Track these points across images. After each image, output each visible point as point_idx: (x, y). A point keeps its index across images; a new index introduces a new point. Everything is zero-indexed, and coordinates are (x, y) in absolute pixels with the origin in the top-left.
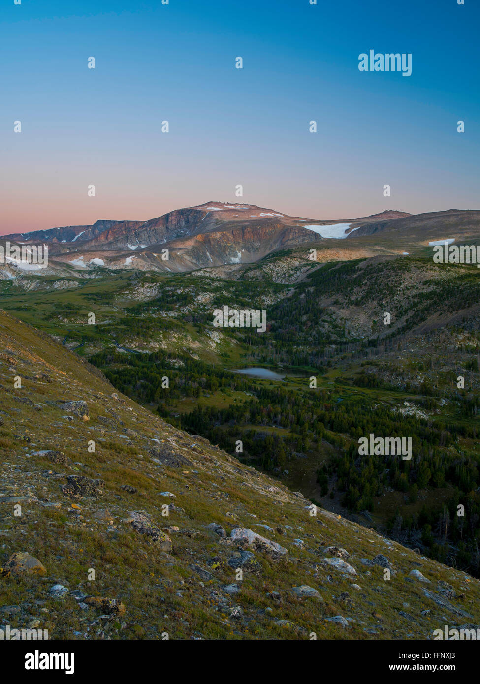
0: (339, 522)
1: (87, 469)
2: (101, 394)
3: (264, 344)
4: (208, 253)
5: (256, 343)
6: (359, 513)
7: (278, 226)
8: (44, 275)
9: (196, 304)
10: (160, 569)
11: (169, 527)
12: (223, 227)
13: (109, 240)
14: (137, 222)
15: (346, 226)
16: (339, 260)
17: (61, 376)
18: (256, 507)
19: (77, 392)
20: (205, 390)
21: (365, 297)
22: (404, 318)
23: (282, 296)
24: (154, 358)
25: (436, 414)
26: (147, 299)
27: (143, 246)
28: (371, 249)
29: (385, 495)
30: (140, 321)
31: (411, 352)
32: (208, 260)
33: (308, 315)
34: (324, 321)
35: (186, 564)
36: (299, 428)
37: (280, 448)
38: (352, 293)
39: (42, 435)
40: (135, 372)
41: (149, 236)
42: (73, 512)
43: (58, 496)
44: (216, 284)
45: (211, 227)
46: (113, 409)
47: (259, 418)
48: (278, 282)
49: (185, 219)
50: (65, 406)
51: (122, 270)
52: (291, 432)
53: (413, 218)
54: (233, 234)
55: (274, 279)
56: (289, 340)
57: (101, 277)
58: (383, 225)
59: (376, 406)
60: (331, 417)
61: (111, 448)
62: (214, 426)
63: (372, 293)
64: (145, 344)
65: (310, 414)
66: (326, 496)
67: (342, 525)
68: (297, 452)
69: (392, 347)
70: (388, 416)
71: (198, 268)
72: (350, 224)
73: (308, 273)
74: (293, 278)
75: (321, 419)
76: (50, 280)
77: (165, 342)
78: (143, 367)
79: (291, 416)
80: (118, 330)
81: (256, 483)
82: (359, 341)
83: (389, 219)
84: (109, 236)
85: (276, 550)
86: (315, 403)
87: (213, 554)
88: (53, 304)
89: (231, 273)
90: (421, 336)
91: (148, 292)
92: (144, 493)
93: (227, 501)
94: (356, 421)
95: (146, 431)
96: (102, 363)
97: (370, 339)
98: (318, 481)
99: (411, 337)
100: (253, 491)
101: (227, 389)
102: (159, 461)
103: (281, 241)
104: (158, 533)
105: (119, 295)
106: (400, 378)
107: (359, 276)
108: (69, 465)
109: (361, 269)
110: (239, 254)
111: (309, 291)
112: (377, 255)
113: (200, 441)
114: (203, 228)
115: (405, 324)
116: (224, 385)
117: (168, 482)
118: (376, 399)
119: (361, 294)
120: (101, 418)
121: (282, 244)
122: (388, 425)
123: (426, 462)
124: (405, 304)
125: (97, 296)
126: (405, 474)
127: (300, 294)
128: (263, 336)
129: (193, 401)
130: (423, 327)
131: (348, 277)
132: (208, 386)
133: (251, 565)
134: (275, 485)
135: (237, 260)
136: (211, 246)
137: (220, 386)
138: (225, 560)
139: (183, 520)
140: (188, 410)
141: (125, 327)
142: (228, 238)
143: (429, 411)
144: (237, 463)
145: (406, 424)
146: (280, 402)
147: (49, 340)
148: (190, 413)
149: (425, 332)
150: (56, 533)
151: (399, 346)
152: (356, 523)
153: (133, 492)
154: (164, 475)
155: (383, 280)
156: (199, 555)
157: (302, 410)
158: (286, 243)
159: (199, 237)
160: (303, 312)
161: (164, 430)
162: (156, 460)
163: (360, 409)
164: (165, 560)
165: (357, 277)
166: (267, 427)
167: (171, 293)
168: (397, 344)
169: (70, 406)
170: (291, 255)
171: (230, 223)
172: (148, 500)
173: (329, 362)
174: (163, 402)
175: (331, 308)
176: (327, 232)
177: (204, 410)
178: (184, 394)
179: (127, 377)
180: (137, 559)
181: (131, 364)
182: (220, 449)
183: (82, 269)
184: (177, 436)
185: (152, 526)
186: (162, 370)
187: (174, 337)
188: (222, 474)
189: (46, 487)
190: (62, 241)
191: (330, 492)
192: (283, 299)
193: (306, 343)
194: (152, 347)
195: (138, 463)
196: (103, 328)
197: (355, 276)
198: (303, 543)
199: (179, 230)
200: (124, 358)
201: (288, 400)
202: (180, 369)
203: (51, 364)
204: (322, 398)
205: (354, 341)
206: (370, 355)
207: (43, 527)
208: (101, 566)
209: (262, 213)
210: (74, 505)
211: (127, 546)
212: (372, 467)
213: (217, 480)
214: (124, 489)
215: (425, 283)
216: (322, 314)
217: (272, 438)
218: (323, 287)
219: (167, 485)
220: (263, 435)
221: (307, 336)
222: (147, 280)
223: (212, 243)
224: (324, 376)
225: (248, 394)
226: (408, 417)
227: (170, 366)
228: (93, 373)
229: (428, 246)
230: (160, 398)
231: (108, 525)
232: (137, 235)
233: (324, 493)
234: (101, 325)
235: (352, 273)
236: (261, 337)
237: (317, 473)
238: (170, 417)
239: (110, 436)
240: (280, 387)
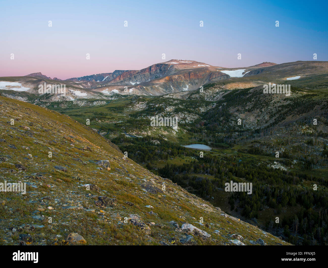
0: (239, 222)
1: (109, 194)
2: (117, 157)
3: (201, 132)
4: (171, 86)
5: (196, 132)
6: (250, 219)
7: (207, 71)
8: (88, 98)
9: (166, 112)
10: (144, 243)
11: (150, 222)
12: (179, 72)
13: (121, 80)
14: (135, 71)
15: (243, 71)
16: (239, 88)
17: (97, 148)
18: (195, 214)
19: (105, 156)
20: (171, 156)
21: (253, 108)
22: (274, 118)
23: (210, 107)
24: (144, 140)
25: (291, 168)
26: (140, 110)
27: (138, 83)
28: (256, 82)
29: (264, 210)
30: (137, 121)
31: (277, 136)
32: (172, 89)
33: (223, 117)
34: (232, 120)
35: (158, 241)
36: (219, 175)
37: (209, 185)
38: (246, 105)
39: (87, 177)
40: (135, 147)
41: (141, 78)
42: (101, 214)
43: (93, 206)
44: (176, 102)
45: (173, 72)
46: (123, 165)
47: (198, 170)
48: (208, 100)
49: (159, 69)
50: (98, 163)
51: (128, 95)
52: (215, 177)
53: (278, 66)
54: (184, 76)
55: (205, 99)
56: (214, 130)
57: (117, 99)
58: (262, 70)
59: (259, 164)
60: (235, 170)
61: (121, 184)
62: (175, 174)
63: (256, 105)
64: (140, 133)
65: (225, 168)
66: (233, 210)
67: (240, 224)
68: (218, 187)
69: (267, 133)
70: (266, 169)
71: (166, 94)
72: (245, 70)
73: (223, 95)
74: (215, 98)
75: (231, 171)
76: (92, 101)
77: (150, 132)
78: (139, 144)
79: (215, 169)
80: (126, 126)
81: (196, 202)
82: (250, 130)
83: (266, 66)
84: (121, 78)
85: (205, 235)
86: (227, 162)
87: (172, 236)
88: (93, 113)
89: (183, 96)
90: (283, 127)
91: (141, 106)
92: (138, 206)
93: (180, 211)
94: (249, 172)
95: (139, 175)
96: (118, 143)
97: (256, 129)
98: (229, 203)
99: (277, 128)
100: (194, 206)
101: (182, 155)
102: (145, 190)
103: (209, 79)
104: (144, 225)
105: (126, 108)
106: (272, 150)
107: (250, 96)
108: (100, 191)
109: (251, 93)
110: (188, 86)
111: (223, 105)
112: (259, 85)
113: (168, 181)
114: (168, 73)
115: (274, 121)
116: (180, 153)
117: (150, 201)
118: (259, 160)
119: (251, 106)
120: (117, 169)
121: (209, 81)
122: (266, 174)
123: (286, 193)
124: (274, 111)
125: (115, 108)
126: (275, 199)
127: (219, 106)
128: (200, 128)
129: (165, 162)
130: (284, 122)
131: (244, 97)
132: (172, 154)
133: (192, 242)
134: (206, 204)
135: (186, 89)
136: (173, 83)
137: (178, 154)
138: (178, 239)
139: (157, 219)
140: (162, 166)
141: (130, 124)
142: (182, 78)
143: (287, 166)
144: (186, 192)
145: (275, 173)
146: (209, 162)
147: (91, 131)
148: (163, 168)
149: (285, 125)
150: (92, 224)
151: (271, 133)
152: (248, 223)
153: (131, 205)
154: (148, 197)
155: (263, 98)
156: (165, 237)
157: (220, 166)
158: (212, 80)
159: (167, 78)
160: (221, 116)
161: (149, 175)
162: (144, 190)
163: (251, 165)
164: (147, 239)
165: (249, 97)
166: (203, 175)
167: (153, 107)
168: (270, 131)
169: (101, 163)
170: (214, 86)
171: (182, 70)
172: (139, 209)
173: (235, 141)
174: (149, 162)
175: (235, 113)
176: (232, 74)
177: (170, 166)
178: (160, 158)
179: (131, 150)
180: (132, 238)
181: (133, 143)
182: (178, 185)
183: (107, 95)
184: (155, 178)
185: (140, 222)
186: (148, 146)
187: (155, 129)
188: (178, 197)
189: (88, 202)
190: (97, 81)
191: (235, 208)
192: (210, 109)
193: (222, 131)
194: (143, 134)
195: (135, 191)
196: (118, 125)
197: (248, 96)
198: (219, 232)
199: (156, 74)
200: (129, 140)
201: (213, 161)
202: (158, 145)
203: (92, 143)
204: (231, 159)
205: (248, 130)
206: (256, 138)
207: (85, 221)
208: (115, 241)
209: (199, 65)
210: (102, 211)
211: (128, 232)
212: (257, 195)
213: (175, 200)
214: (127, 203)
215: (285, 100)
216: (231, 117)
217: (205, 180)
218: (231, 103)
219: (149, 202)
220: (200, 179)
221: (223, 128)
222: (140, 100)
223: (174, 81)
224: (232, 148)
225: (193, 158)
226: (276, 169)
227: (152, 144)
228: (114, 147)
229: (286, 80)
230: (148, 160)
231: (118, 221)
232: (135, 77)
233: (232, 209)
234: (117, 123)
235: (246, 95)
236: (199, 129)
237: (229, 198)
238: (153, 170)
239: (121, 178)
240: (209, 154)
